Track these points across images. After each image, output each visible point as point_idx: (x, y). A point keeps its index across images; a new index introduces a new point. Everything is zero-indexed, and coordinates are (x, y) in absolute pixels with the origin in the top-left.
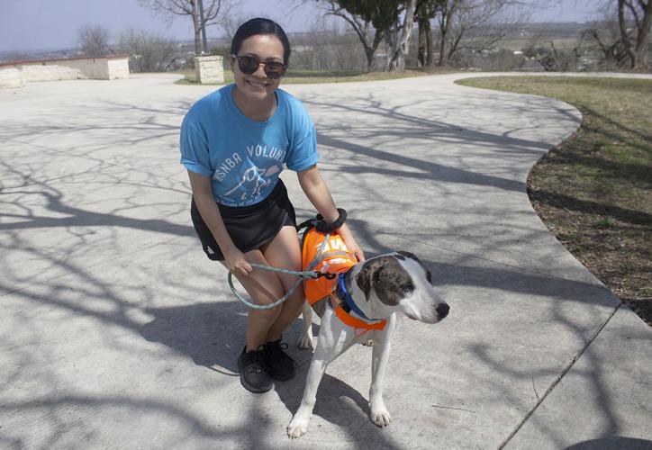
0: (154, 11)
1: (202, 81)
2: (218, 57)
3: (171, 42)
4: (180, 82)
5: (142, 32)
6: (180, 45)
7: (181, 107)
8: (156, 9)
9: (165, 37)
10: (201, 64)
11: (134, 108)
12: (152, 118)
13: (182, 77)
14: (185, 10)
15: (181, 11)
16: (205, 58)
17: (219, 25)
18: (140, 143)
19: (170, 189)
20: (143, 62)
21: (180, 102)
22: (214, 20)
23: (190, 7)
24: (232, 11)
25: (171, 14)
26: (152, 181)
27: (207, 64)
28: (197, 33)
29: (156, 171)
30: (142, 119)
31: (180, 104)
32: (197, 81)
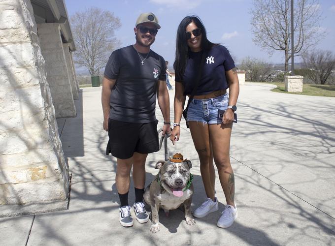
0: (263, 48)
1: (288, 90)
2: (300, 77)
3: (270, 65)
4: (274, 90)
5: (255, 59)
6: (274, 66)
7: (277, 109)
8: (264, 46)
9: (266, 62)
10: (289, 80)
11: (248, 106)
12: (259, 116)
13: (276, 86)
14: (281, 47)
15: (279, 48)
16: (292, 77)
17: (300, 57)
18: (250, 137)
19: (269, 191)
20: (253, 75)
21: (277, 105)
22: (298, 54)
23: (284, 46)
24: (309, 49)
25: (272, 49)
26: (255, 177)
27: (293, 81)
28: (287, 61)
29: (259, 168)
30: (253, 116)
31: (278, 107)
32: (285, 90)
